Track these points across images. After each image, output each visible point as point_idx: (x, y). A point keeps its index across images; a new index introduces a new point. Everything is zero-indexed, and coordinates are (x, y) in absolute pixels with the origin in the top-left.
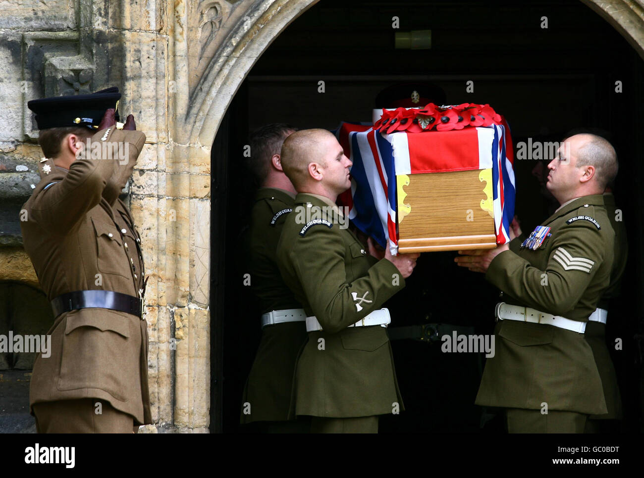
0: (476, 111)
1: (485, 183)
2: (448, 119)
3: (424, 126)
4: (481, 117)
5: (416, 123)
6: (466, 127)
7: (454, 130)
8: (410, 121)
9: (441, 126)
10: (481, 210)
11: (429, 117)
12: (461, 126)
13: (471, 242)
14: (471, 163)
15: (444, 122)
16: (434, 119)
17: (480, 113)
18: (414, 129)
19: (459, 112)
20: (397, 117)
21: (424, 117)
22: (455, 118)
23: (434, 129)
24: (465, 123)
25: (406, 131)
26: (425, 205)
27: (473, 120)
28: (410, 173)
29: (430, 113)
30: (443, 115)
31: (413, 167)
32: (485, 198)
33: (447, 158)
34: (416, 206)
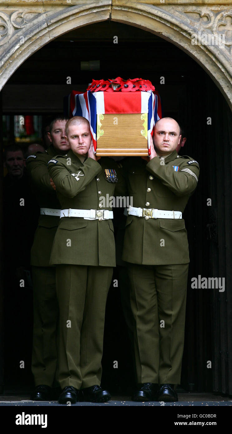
0: (142, 82)
1: (144, 121)
2: (128, 86)
3: (115, 89)
4: (145, 86)
5: (110, 87)
6: (137, 91)
7: (130, 91)
8: (107, 86)
9: (124, 89)
10: (141, 135)
11: (117, 84)
12: (134, 90)
13: (135, 152)
14: (137, 110)
15: (125, 87)
16: (120, 86)
17: (144, 84)
18: (110, 90)
19: (134, 83)
20: (100, 84)
21: (115, 84)
22: (131, 86)
23: (120, 91)
24: (137, 88)
25: (105, 91)
26: (111, 131)
27: (141, 87)
28: (104, 113)
29: (118, 82)
30: (125, 84)
31: (106, 110)
32: (144, 129)
33: (125, 106)
34: (107, 131)
